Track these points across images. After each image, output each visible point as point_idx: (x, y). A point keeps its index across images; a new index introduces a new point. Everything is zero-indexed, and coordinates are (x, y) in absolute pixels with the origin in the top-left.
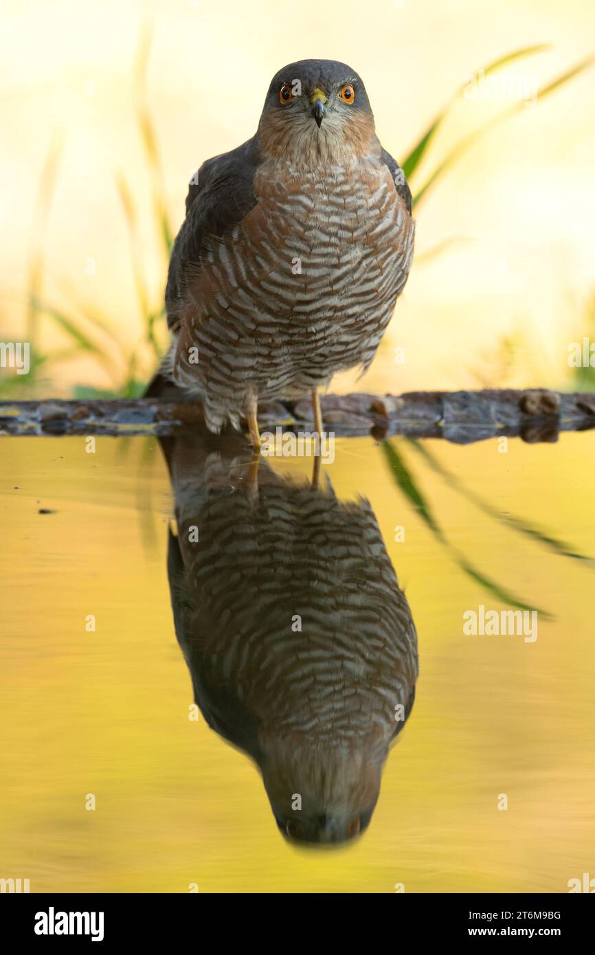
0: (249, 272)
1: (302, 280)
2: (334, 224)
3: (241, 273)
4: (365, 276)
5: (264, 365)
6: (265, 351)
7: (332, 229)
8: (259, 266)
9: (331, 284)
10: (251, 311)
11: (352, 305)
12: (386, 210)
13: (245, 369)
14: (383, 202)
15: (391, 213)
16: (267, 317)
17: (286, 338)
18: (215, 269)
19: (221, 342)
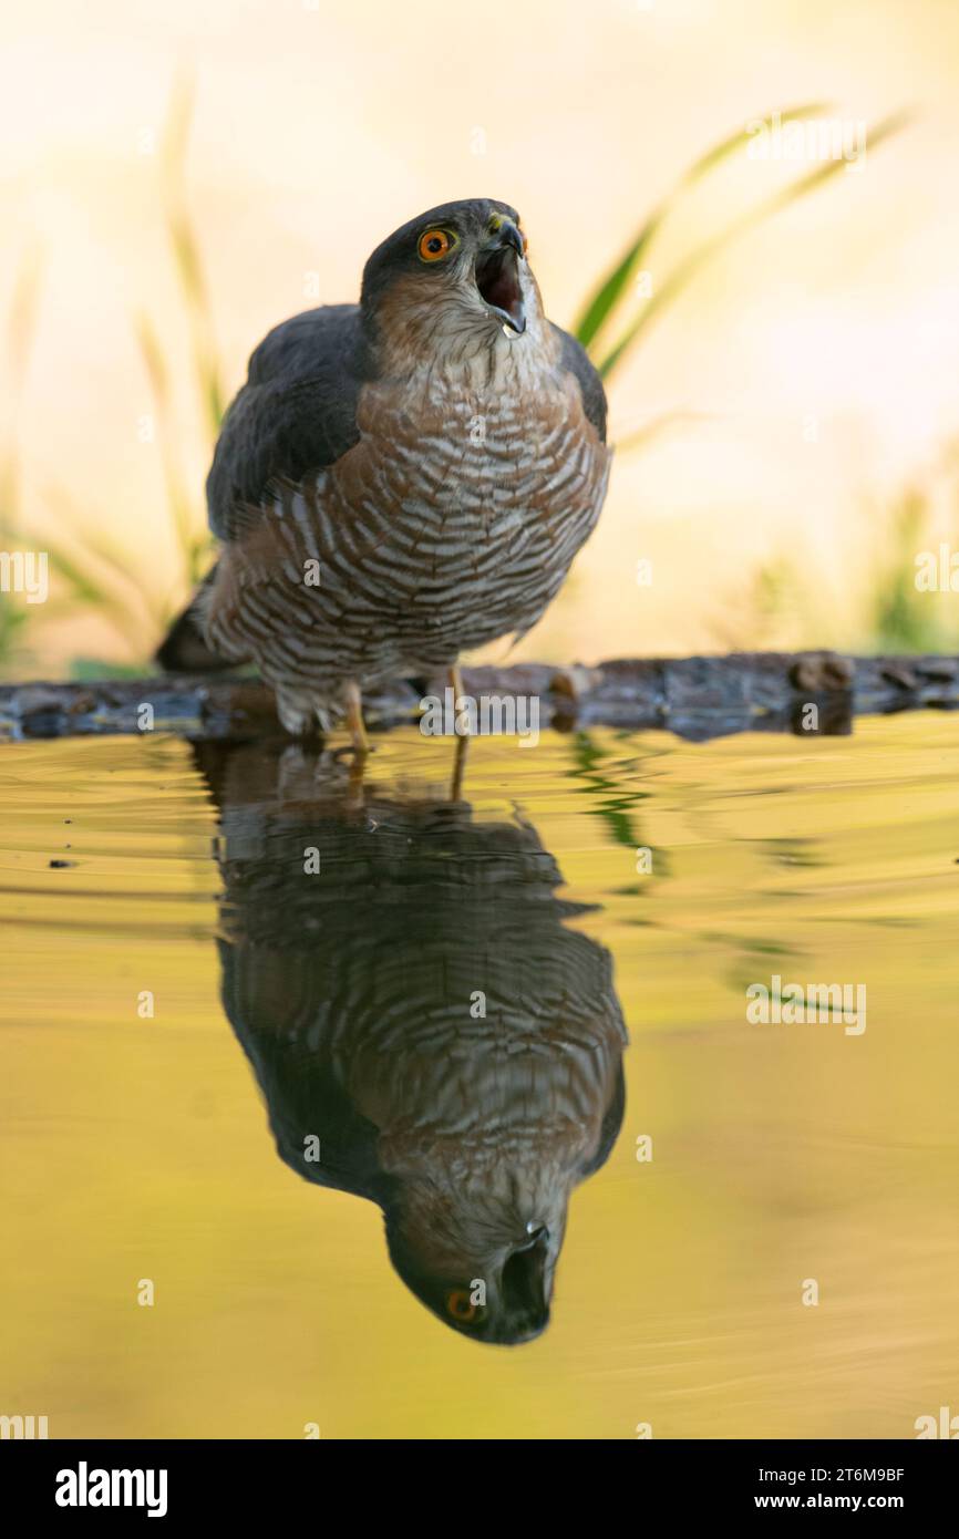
0: (339, 539)
1: (431, 561)
2: (487, 480)
3: (326, 541)
4: (527, 550)
5: (352, 662)
6: (356, 644)
7: (484, 488)
8: (357, 535)
9: (474, 565)
10: (338, 593)
11: (500, 589)
12: (564, 459)
13: (320, 663)
14: (560, 446)
15: (573, 460)
16: (363, 603)
17: (392, 630)
18: (284, 527)
19: (285, 622)
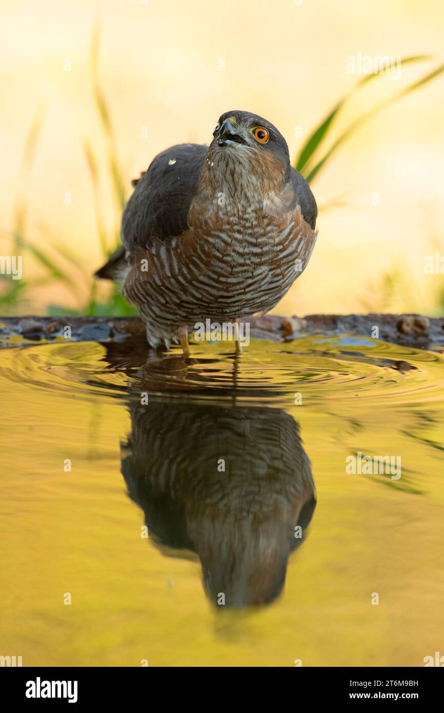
1: (226, 285)
2: (248, 253)
3: (175, 269)
4: (271, 281)
6: (184, 314)
7: (247, 256)
8: (190, 270)
9: (245, 288)
15: (295, 244)
18: (155, 259)
19: (152, 299)
